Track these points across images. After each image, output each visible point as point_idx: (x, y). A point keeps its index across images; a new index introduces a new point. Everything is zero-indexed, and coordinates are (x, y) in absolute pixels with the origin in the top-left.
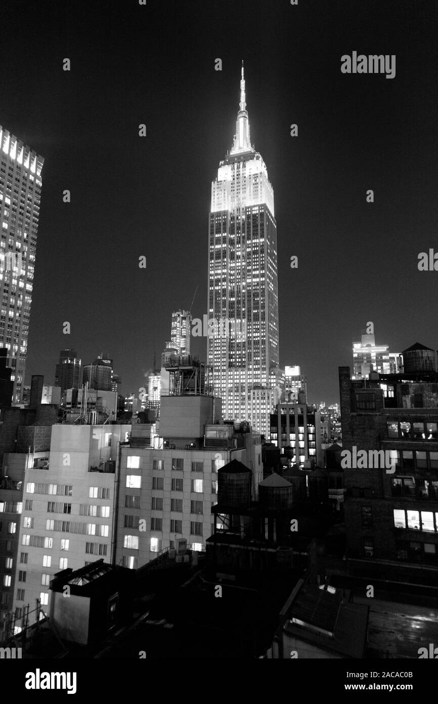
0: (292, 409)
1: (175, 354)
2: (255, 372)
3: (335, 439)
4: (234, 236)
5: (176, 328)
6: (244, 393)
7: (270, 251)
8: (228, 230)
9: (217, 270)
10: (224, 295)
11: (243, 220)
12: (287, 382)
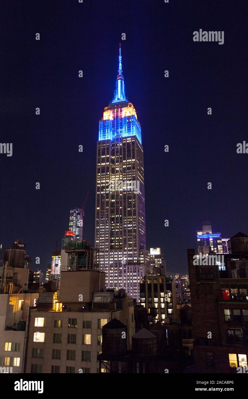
0: (156, 279)
1: (72, 239)
2: (129, 252)
3: (187, 301)
4: (114, 157)
5: (72, 221)
6: (121, 268)
7: (139, 168)
8: (110, 153)
9: (102, 180)
10: (107, 198)
11: (120, 146)
12: (152, 260)
